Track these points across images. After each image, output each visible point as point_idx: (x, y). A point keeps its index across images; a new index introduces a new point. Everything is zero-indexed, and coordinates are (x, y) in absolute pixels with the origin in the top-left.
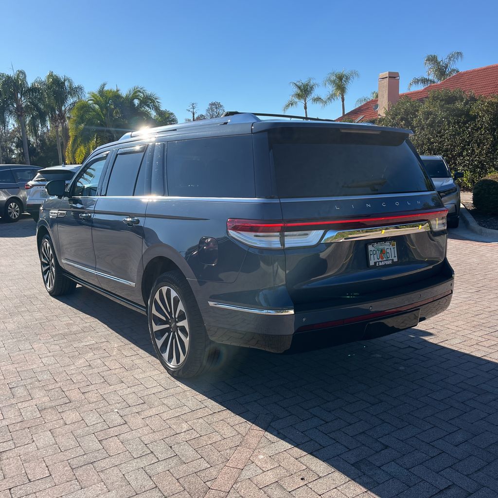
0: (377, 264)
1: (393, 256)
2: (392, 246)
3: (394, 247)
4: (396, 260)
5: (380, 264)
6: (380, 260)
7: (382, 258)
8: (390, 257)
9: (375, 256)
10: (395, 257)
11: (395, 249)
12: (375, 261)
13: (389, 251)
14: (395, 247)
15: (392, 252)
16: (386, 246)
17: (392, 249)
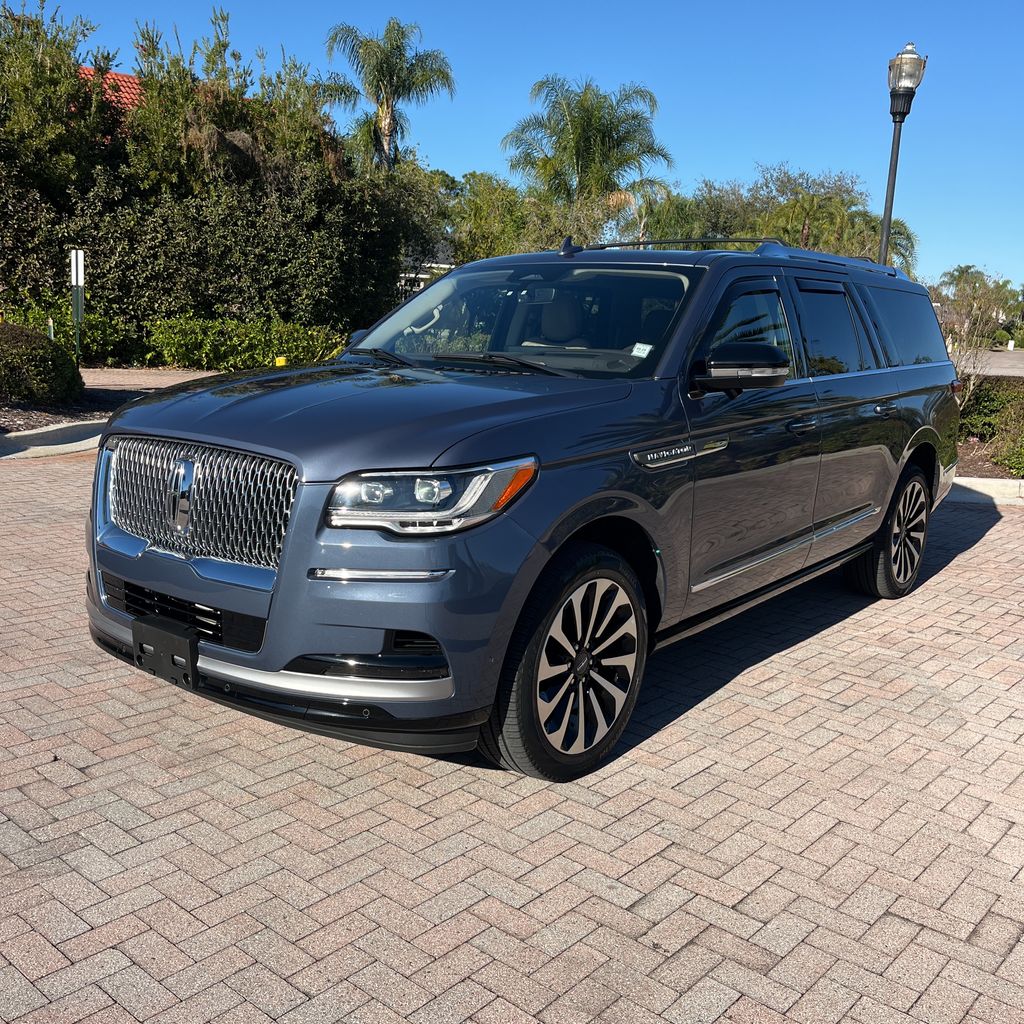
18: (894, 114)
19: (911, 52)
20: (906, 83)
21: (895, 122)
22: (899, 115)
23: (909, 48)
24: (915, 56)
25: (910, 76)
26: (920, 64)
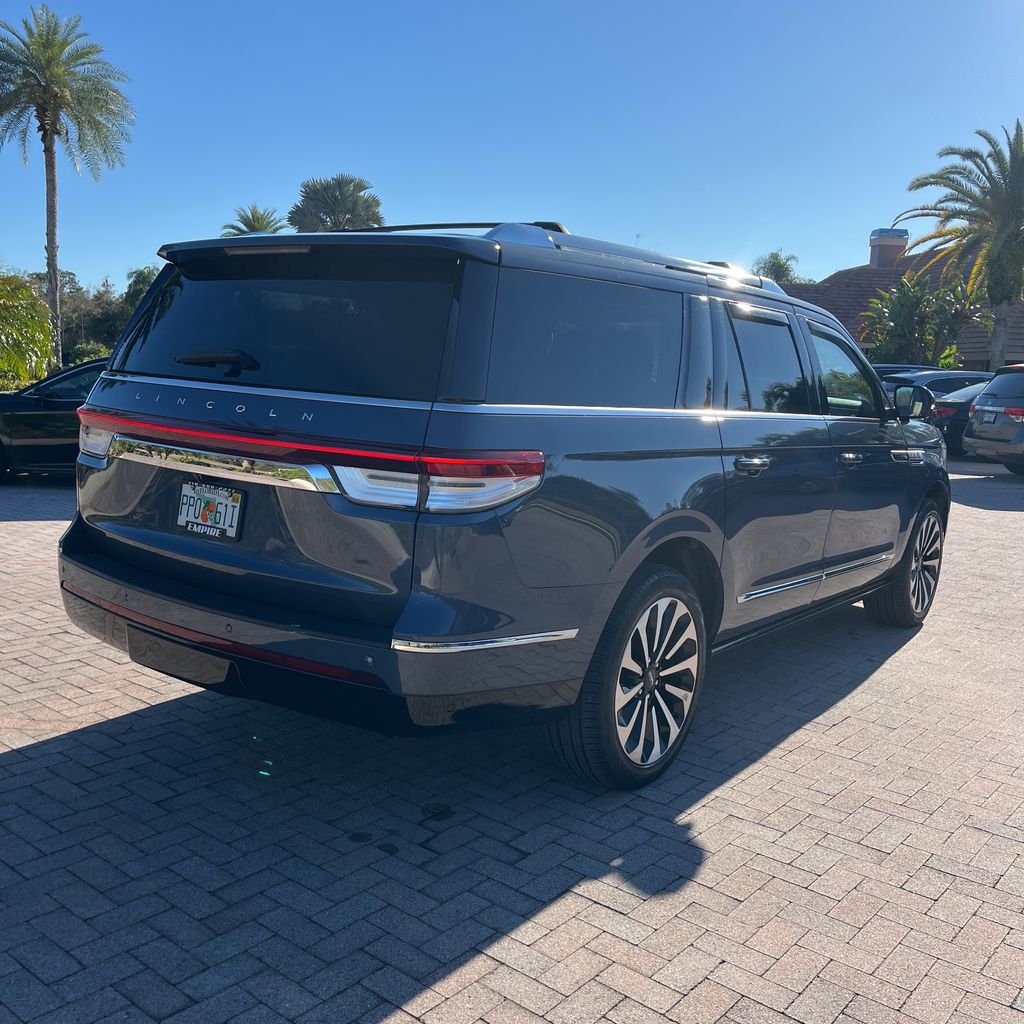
0: (190, 526)
1: (228, 522)
2: (233, 500)
3: (234, 504)
4: (232, 533)
5: (195, 529)
6: (199, 521)
7: (205, 519)
8: (222, 522)
9: (192, 509)
10: (231, 526)
11: (237, 510)
12: (188, 519)
13: (221, 508)
14: (238, 505)
15: (228, 515)
16: (221, 497)
17: (230, 509)
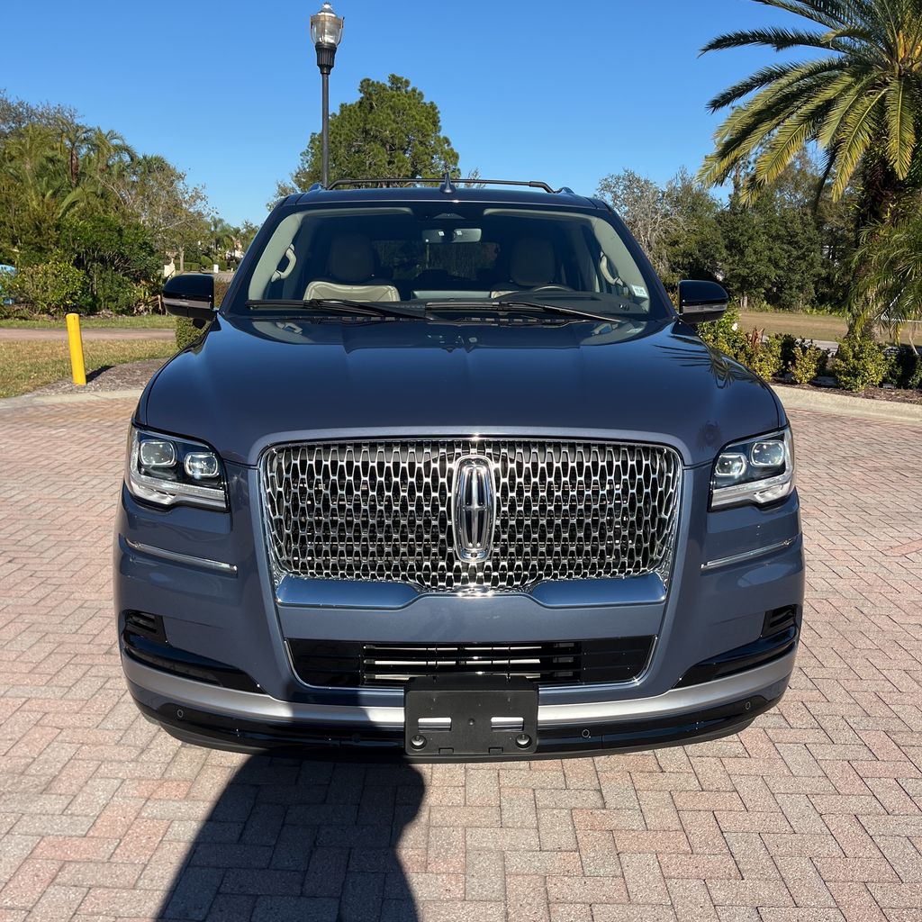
18: (321, 66)
19: (329, 11)
20: (328, 39)
21: (323, 73)
22: (326, 67)
23: (327, 6)
24: (333, 15)
25: (330, 33)
26: (338, 24)
